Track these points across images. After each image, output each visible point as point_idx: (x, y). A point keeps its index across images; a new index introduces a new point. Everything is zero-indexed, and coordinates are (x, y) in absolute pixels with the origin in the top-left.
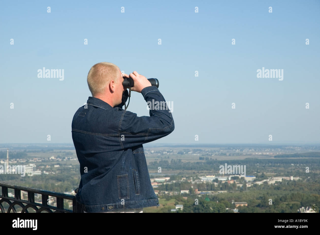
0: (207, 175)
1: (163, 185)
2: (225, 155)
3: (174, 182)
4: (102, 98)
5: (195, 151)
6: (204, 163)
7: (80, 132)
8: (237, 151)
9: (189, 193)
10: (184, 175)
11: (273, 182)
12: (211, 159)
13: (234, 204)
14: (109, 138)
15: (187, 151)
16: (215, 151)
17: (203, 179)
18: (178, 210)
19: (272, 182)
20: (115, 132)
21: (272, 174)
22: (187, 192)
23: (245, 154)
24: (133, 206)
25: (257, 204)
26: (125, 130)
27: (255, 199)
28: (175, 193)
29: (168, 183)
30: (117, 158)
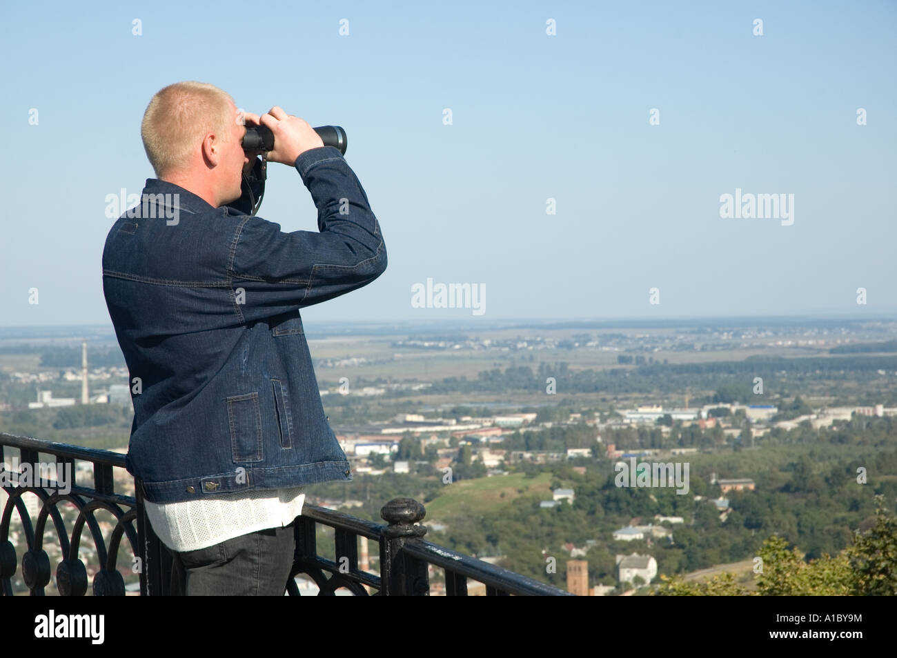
0: (640, 406)
1: (518, 434)
2: (690, 347)
3: (549, 425)
4: (182, 181)
5: (605, 340)
6: (632, 373)
7: (122, 279)
8: (725, 337)
9: (590, 455)
10: (576, 405)
11: (826, 422)
12: (651, 359)
13: (717, 484)
14: (201, 292)
15: (585, 340)
16: (662, 339)
17: (628, 416)
18: (560, 503)
19: (823, 422)
20: (218, 274)
21: (822, 398)
22: (585, 452)
23: (745, 345)
24: (274, 480)
25: (781, 484)
26: (245, 271)
27: (775, 469)
28: (552, 457)
29: (530, 429)
30: (226, 347)
